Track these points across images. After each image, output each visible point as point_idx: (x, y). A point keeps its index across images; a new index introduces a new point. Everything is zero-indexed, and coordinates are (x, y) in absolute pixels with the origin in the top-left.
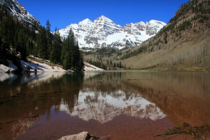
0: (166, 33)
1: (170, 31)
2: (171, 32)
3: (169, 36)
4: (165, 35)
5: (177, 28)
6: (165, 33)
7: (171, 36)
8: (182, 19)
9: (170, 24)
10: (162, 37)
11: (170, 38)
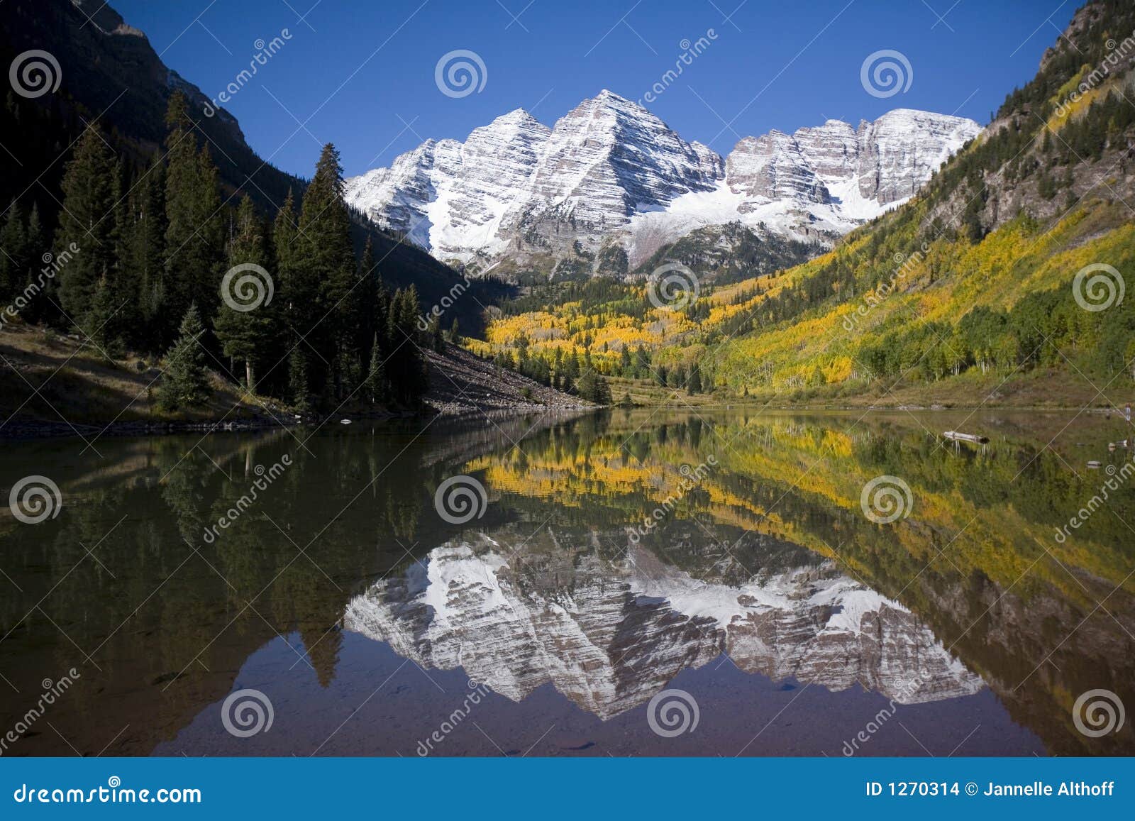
0: (976, 182)
1: (1002, 170)
2: (1008, 175)
3: (996, 201)
4: (969, 190)
5: (1047, 147)
6: (970, 184)
7: (1010, 200)
9: (1006, 124)
10: (952, 207)
11: (1004, 208)
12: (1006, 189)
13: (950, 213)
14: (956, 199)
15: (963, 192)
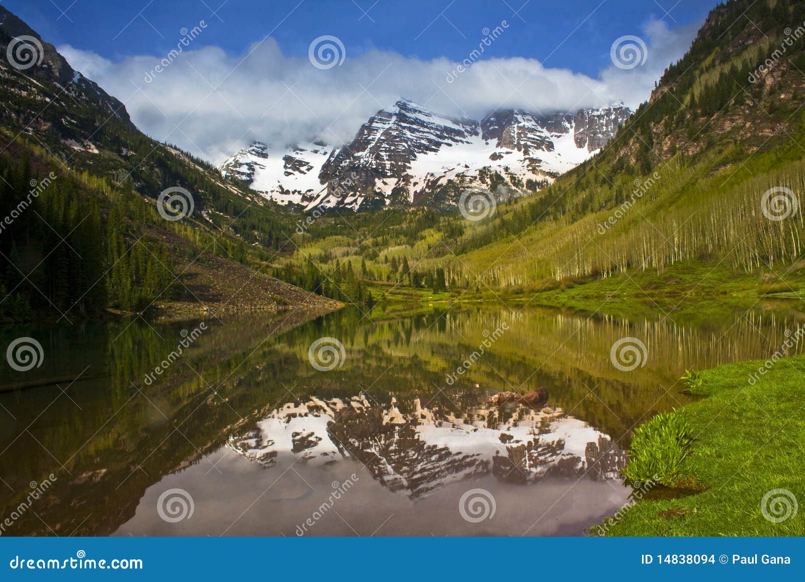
0: (646, 131)
1: (663, 122)
2: (667, 125)
3: (659, 143)
4: (641, 138)
5: (692, 105)
6: (642, 133)
7: (669, 143)
8: (717, 62)
10: (631, 149)
11: (665, 149)
12: (666, 135)
13: (629, 154)
14: (634, 143)
15: (638, 138)
